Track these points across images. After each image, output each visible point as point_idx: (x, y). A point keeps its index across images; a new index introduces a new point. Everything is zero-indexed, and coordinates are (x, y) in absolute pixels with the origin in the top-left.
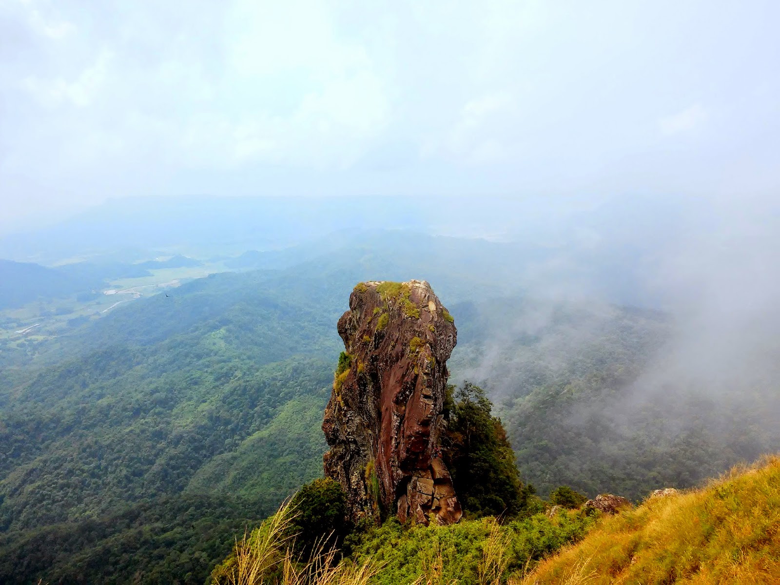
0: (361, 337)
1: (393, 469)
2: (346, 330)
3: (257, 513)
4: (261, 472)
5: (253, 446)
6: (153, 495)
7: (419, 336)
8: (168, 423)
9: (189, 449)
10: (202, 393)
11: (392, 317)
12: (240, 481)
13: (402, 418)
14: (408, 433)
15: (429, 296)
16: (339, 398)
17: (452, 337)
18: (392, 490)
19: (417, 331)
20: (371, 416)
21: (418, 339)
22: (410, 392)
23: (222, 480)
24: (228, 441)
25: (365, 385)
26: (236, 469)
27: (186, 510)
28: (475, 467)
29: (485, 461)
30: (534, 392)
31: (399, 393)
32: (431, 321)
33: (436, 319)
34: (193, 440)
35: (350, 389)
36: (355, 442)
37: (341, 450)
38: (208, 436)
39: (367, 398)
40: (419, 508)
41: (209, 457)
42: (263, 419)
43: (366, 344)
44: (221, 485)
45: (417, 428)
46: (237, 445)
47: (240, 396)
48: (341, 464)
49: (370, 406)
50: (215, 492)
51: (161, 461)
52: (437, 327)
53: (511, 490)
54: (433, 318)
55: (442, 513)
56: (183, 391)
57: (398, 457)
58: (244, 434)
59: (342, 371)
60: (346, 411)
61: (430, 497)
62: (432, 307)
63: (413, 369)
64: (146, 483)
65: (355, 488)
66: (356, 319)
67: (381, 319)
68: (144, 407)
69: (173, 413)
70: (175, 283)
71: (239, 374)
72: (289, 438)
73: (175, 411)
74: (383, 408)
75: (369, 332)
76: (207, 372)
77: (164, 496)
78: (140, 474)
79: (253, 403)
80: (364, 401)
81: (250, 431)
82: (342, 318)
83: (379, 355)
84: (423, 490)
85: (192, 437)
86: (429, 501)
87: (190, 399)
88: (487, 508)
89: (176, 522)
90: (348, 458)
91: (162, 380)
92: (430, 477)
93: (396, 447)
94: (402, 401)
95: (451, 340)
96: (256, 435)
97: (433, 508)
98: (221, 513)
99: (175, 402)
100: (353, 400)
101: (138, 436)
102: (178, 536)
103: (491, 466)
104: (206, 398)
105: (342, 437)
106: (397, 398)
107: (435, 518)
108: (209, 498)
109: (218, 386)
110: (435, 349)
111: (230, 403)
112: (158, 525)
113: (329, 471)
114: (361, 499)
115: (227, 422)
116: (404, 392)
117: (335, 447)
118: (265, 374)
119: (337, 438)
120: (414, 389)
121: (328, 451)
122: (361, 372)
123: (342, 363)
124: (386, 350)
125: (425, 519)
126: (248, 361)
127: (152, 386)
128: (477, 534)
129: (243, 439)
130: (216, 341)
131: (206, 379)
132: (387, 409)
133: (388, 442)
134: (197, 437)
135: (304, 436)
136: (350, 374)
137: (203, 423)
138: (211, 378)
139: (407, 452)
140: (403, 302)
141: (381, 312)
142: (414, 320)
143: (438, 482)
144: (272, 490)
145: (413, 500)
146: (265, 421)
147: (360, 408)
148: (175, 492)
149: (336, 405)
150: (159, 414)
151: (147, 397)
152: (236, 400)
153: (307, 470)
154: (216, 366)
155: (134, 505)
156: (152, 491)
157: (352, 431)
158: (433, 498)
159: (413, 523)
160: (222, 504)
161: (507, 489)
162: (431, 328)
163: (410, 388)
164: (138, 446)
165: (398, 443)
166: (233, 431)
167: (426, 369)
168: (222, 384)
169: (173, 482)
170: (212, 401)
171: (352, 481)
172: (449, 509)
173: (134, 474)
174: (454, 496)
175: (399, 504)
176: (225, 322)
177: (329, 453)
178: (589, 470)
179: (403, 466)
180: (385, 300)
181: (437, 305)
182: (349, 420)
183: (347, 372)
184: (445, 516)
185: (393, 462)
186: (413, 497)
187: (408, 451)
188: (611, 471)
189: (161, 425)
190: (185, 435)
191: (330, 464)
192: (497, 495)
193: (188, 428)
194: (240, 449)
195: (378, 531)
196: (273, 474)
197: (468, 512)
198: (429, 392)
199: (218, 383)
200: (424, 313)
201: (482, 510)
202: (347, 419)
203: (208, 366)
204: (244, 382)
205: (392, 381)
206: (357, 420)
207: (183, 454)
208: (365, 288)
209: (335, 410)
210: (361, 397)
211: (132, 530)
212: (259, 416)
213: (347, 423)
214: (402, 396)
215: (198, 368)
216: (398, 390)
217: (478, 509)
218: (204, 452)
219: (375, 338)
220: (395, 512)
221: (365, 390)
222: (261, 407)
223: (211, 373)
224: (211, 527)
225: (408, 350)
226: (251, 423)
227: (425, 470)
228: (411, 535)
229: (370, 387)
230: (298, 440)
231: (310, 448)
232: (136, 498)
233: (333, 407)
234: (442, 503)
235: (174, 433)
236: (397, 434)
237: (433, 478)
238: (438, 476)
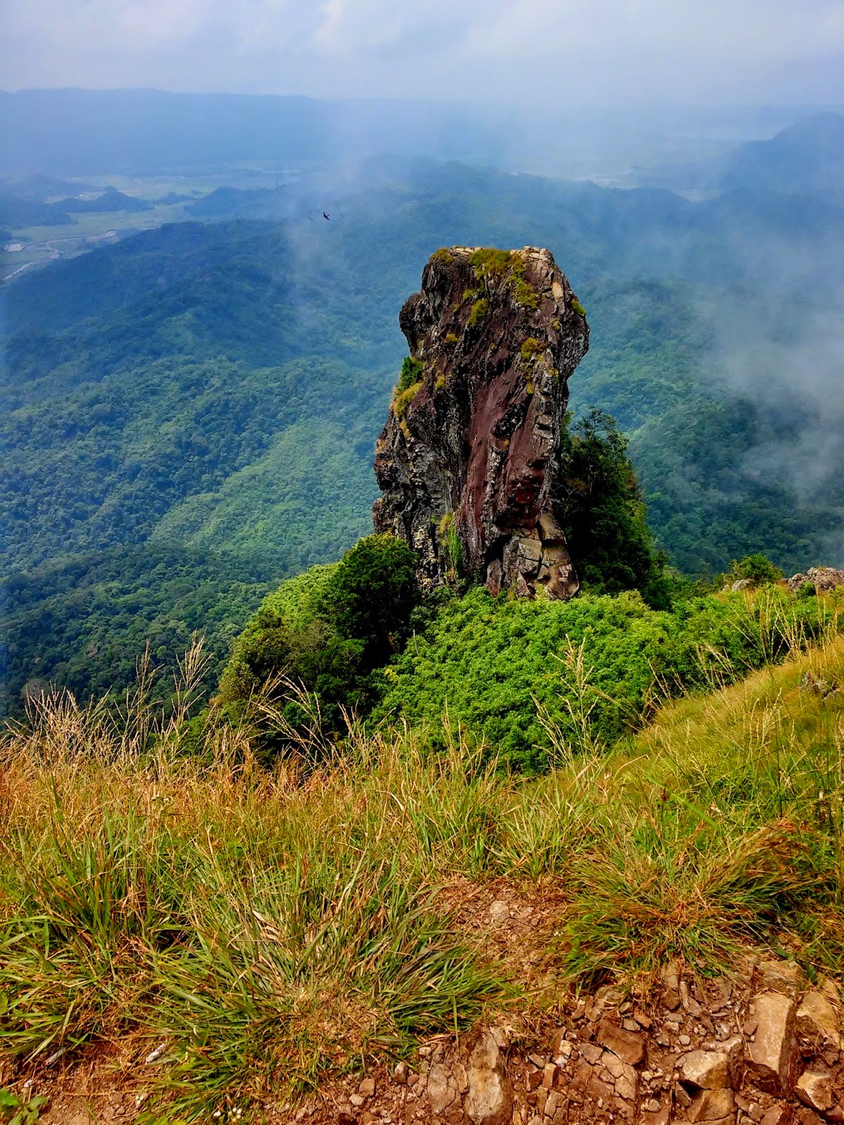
0: (444, 335)
1: (485, 525)
2: (415, 323)
3: (252, 575)
4: (255, 522)
5: (242, 485)
6: (104, 546)
7: (536, 337)
8: (118, 448)
9: (151, 486)
10: (165, 408)
11: (494, 305)
12: (227, 530)
13: (504, 457)
14: (512, 477)
15: (553, 275)
16: (403, 425)
17: (582, 340)
18: (480, 553)
19: (533, 329)
20: (452, 452)
21: (535, 342)
22: (518, 420)
23: (199, 529)
24: (205, 477)
25: (446, 408)
26: (219, 517)
27: (154, 566)
28: (599, 526)
29: (613, 518)
30: (647, 424)
31: (501, 421)
32: (556, 314)
33: (562, 311)
34: (154, 474)
35: (422, 412)
36: (424, 487)
37: (398, 496)
38: (176, 469)
39: (448, 427)
40: (520, 578)
41: (179, 497)
42: (254, 449)
43: (450, 346)
44: (198, 537)
45: (526, 471)
46: (219, 483)
47: (219, 414)
48: (398, 515)
49: (452, 436)
50: (192, 543)
51: (111, 501)
52: (564, 323)
53: (644, 557)
54: (558, 308)
55: (551, 584)
56: (136, 403)
57: (494, 510)
58: (227, 469)
59: (407, 384)
60: (413, 444)
61: (536, 564)
62: (557, 291)
63: (524, 386)
64: (92, 528)
65: (419, 547)
66: (434, 307)
67: (475, 308)
68: (81, 424)
69: (124, 435)
70: (111, 236)
71: (216, 382)
72: (293, 478)
73: (127, 431)
74: (474, 442)
75: (456, 328)
76: (168, 377)
77: (119, 548)
78: (83, 516)
79: (239, 425)
80: (443, 431)
81: (237, 464)
82: (408, 304)
83: (470, 364)
84: (527, 554)
85: (155, 470)
86: (534, 569)
87: (147, 416)
88: (612, 579)
89: (139, 581)
90: (409, 508)
91: (104, 385)
92: (537, 537)
93: (492, 496)
94: (505, 432)
95: (581, 345)
96: (246, 471)
97: (540, 577)
98: (201, 573)
99: (126, 418)
100: (426, 428)
101: (77, 464)
102: (145, 599)
103: (620, 526)
104: (169, 415)
105: (404, 479)
106: (498, 427)
107: (543, 590)
108: (183, 552)
109: (186, 399)
110: (558, 357)
111: (205, 424)
112: (115, 584)
113: (381, 525)
114: (429, 563)
115: (204, 451)
116: (509, 420)
117: (390, 493)
118: (255, 384)
119: (395, 480)
120: (524, 416)
121: (380, 497)
122: (440, 389)
123: (407, 373)
124: (482, 357)
125: (528, 592)
126: (228, 364)
127: (91, 395)
128: (615, 613)
129: (227, 475)
130: (179, 330)
131: (169, 388)
132: (480, 443)
133: (480, 489)
134: (161, 469)
135: (314, 475)
136: (422, 391)
137: (168, 451)
138: (176, 386)
139: (508, 504)
140: (513, 281)
141: (475, 297)
142: (529, 312)
143: (547, 544)
144: (270, 545)
145: (512, 567)
146: (256, 452)
147: (436, 441)
148: (134, 543)
149: (395, 434)
150: (103, 434)
151: (84, 410)
152: (213, 420)
153: (319, 522)
154: (181, 369)
155: (78, 557)
156: (102, 539)
157: (420, 471)
158: (540, 564)
159: (511, 595)
160: (202, 561)
161: (639, 557)
162: (556, 324)
163: (518, 415)
164: (78, 477)
165: (496, 491)
166: (213, 463)
167: (546, 386)
168: (194, 396)
169: (130, 529)
170: (179, 420)
171: (416, 539)
172: (561, 579)
173: (75, 515)
174: (569, 563)
175: (489, 571)
176: (189, 302)
177: (380, 500)
178: (715, 534)
179: (501, 521)
180: (482, 278)
181: (564, 289)
182: (417, 456)
183: (416, 388)
184: (555, 587)
185: (486, 515)
186: (511, 563)
187: (510, 501)
188: (745, 536)
189: (107, 451)
190: (143, 466)
191: (383, 515)
192: (624, 564)
193: (147, 457)
194: (225, 488)
195: (463, 603)
196: (270, 525)
197: (587, 584)
198: (547, 421)
199: (187, 394)
200: (545, 300)
201: (604, 582)
202: (414, 455)
203: (169, 368)
204: (225, 394)
205: (490, 404)
206: (430, 457)
207: (143, 491)
208: (449, 258)
209: (393, 442)
210: (438, 424)
211: (78, 589)
212: (248, 445)
213: (414, 461)
214: (505, 425)
215: (156, 370)
216: (500, 416)
217: (598, 581)
218: (172, 491)
219: (466, 337)
220: (483, 581)
221: (445, 415)
222: (251, 433)
223: (176, 379)
224: (190, 590)
225: (518, 356)
226: (237, 454)
227: (530, 528)
228: (510, 611)
229: (453, 411)
230: (305, 480)
231: (322, 492)
232: (80, 547)
233: (390, 436)
234: (553, 571)
235: (127, 462)
236: (494, 479)
237: (541, 539)
238: (548, 536)
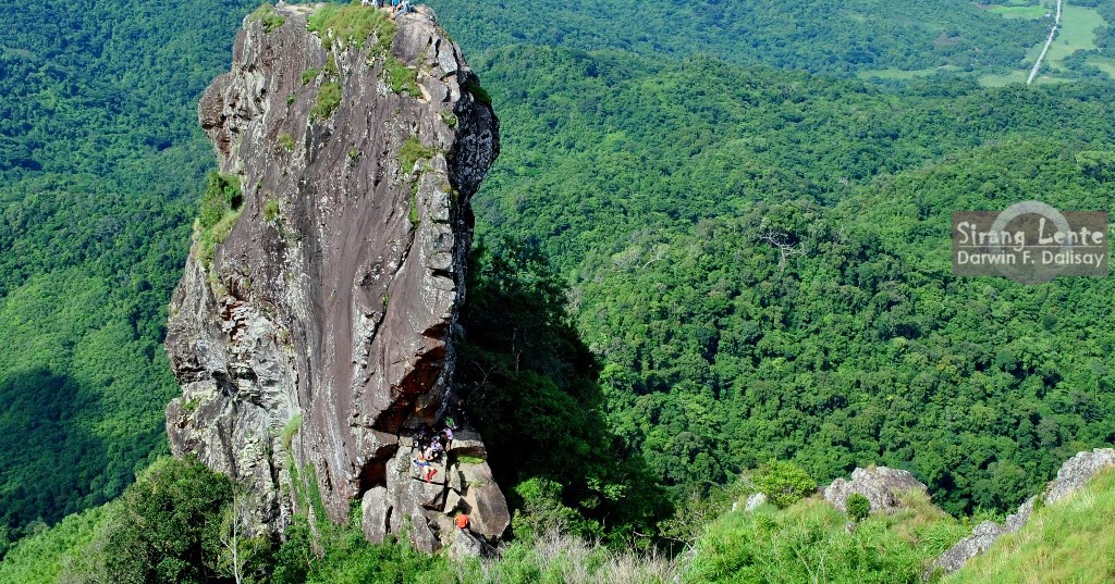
0: (272, 136)
1: (354, 431)
2: (224, 118)
7: (418, 136)
11: (349, 90)
13: (378, 322)
14: (395, 353)
15: (437, 42)
17: (489, 139)
18: (350, 477)
19: (414, 124)
20: (295, 318)
21: (418, 143)
25: (281, 248)
31: (372, 264)
32: (446, 102)
33: (457, 97)
36: (251, 375)
37: (210, 393)
39: (286, 278)
40: (416, 513)
43: (281, 153)
45: (416, 342)
48: (210, 424)
49: (295, 293)
52: (460, 115)
54: (449, 92)
60: (230, 307)
61: (439, 488)
62: (447, 66)
63: (405, 211)
65: (247, 474)
67: (319, 94)
75: (292, 126)
80: (277, 285)
83: (318, 179)
86: (438, 496)
90: (227, 412)
93: (366, 383)
94: (380, 283)
95: (489, 146)
97: (448, 510)
100: (250, 281)
105: (216, 364)
106: (366, 275)
116: (386, 263)
117: (195, 387)
120: (408, 256)
122: (271, 220)
124: (337, 168)
125: (430, 535)
133: (343, 374)
136: (240, 224)
139: (392, 395)
140: (378, 54)
141: (320, 78)
142: (406, 99)
143: (455, 457)
145: (402, 496)
147: (267, 300)
157: (244, 351)
158: (446, 490)
162: (447, 116)
163: (397, 255)
165: (370, 376)
167: (439, 210)
171: (241, 461)
175: (365, 505)
177: (178, 400)
180: (329, 49)
181: (456, 63)
182: (238, 326)
183: (231, 219)
185: (356, 416)
186: (400, 489)
187: (394, 391)
191: (184, 425)
198: (444, 262)
200: (429, 80)
202: (233, 324)
205: (353, 239)
206: (259, 327)
208: (278, 19)
210: (270, 275)
213: (233, 333)
219: (308, 138)
221: (281, 260)
229: (294, 252)
236: (366, 357)
